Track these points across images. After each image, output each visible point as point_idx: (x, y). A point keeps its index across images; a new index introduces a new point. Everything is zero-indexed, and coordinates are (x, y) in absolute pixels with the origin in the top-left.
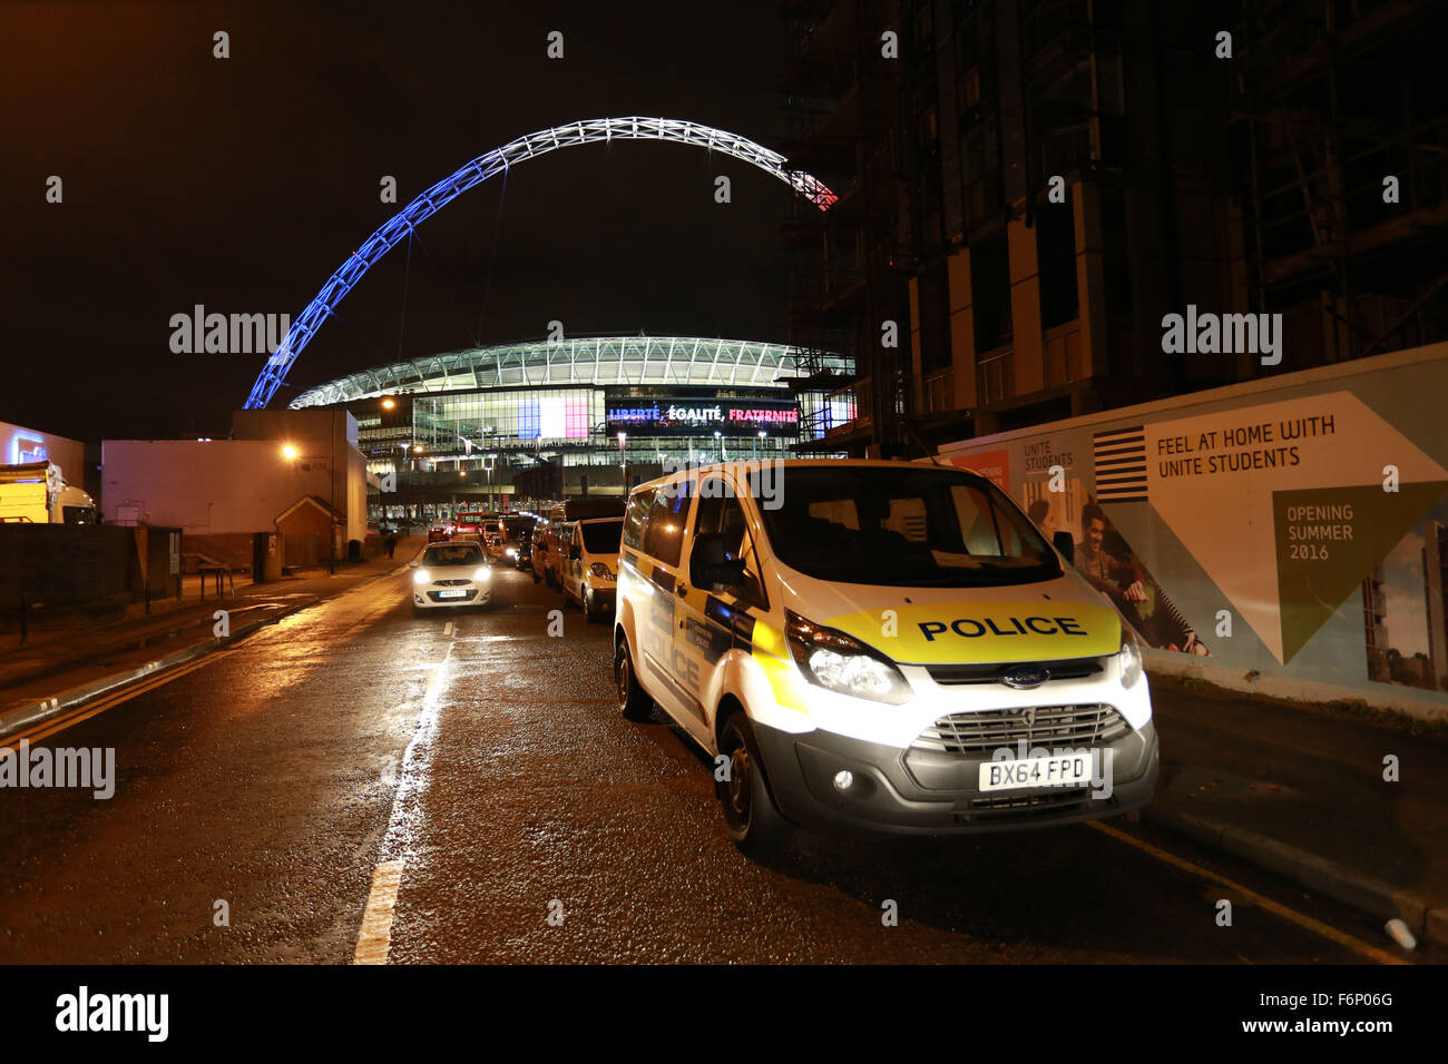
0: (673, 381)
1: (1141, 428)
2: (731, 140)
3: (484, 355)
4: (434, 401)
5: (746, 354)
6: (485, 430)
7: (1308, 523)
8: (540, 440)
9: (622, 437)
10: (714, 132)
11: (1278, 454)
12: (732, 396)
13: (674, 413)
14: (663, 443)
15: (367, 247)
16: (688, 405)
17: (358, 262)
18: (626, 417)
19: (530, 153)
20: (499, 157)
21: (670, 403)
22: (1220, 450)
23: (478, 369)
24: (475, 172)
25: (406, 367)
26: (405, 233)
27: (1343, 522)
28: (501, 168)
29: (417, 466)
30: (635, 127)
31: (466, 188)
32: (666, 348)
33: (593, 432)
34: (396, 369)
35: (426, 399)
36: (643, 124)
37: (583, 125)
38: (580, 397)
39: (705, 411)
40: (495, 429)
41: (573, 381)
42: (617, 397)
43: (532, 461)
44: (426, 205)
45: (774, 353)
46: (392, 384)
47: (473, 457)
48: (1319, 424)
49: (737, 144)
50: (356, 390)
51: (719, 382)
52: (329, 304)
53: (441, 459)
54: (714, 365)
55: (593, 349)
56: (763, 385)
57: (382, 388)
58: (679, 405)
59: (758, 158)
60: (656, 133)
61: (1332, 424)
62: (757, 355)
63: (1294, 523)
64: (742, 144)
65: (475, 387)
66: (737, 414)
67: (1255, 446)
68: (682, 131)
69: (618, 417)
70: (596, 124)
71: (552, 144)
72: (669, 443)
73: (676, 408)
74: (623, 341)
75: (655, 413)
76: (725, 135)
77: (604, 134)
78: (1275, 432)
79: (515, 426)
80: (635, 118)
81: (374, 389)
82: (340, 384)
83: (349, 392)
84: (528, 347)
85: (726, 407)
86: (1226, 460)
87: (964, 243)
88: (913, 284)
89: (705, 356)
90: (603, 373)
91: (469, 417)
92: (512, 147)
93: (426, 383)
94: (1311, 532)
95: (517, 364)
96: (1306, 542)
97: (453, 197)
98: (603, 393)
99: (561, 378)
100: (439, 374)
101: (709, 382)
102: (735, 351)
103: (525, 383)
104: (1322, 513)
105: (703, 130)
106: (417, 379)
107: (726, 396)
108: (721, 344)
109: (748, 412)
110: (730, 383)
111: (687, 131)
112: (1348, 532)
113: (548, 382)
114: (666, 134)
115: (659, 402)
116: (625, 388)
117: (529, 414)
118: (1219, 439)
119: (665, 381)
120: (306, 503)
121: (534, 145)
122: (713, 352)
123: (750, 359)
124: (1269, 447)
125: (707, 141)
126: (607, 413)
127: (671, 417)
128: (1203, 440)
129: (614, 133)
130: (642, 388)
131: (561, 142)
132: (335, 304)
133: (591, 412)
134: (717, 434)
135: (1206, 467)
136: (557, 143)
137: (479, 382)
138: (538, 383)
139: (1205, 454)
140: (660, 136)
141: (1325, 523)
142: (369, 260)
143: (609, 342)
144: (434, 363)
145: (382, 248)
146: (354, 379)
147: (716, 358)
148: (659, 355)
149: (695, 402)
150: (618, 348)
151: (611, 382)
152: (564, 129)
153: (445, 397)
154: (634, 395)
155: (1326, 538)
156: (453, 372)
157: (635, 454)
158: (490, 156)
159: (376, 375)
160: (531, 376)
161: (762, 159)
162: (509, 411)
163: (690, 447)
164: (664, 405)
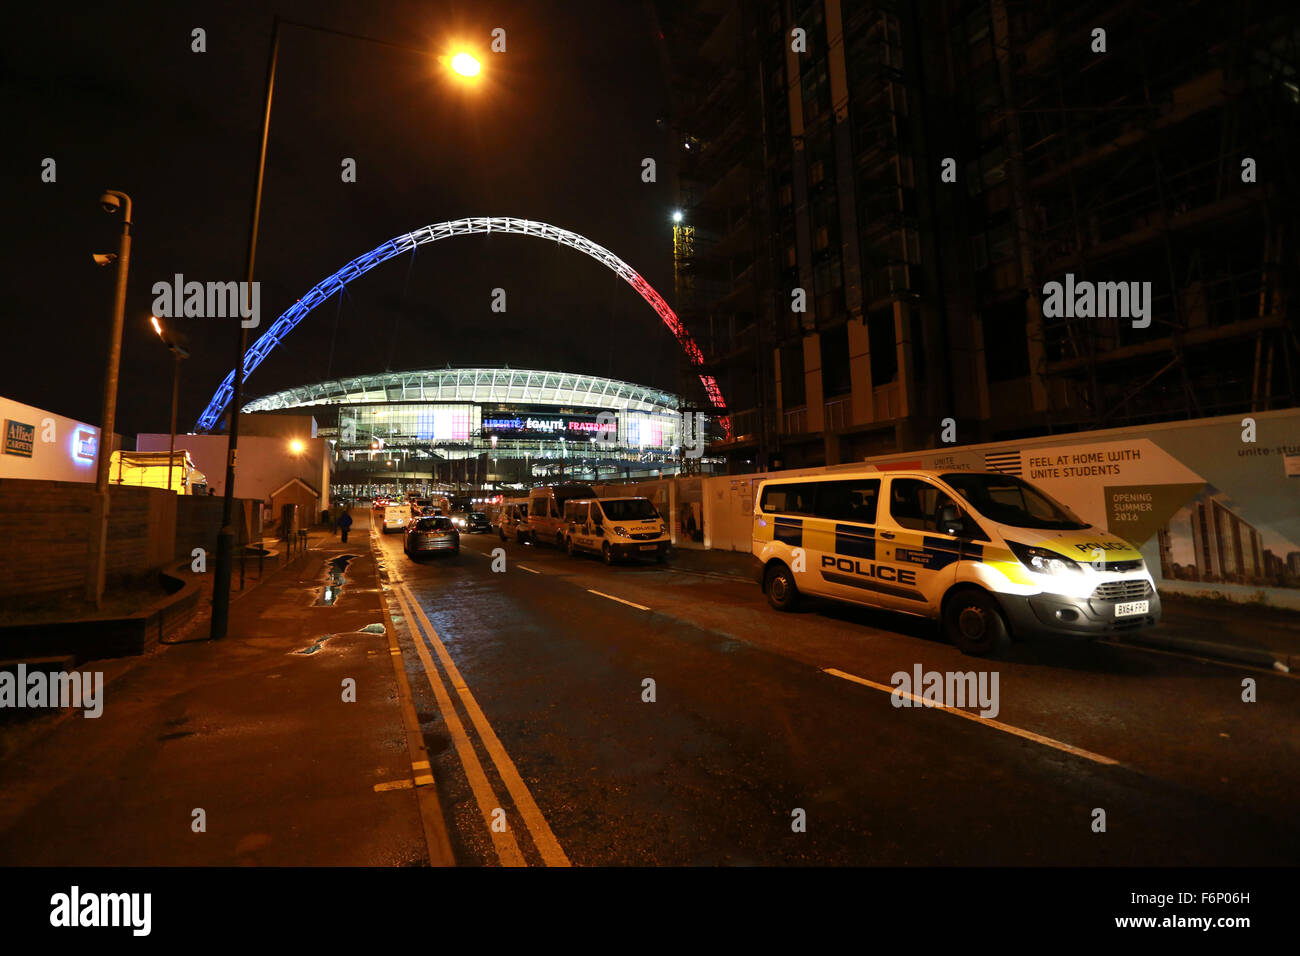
0: (529, 401)
1: (1018, 452)
2: (574, 237)
3: (393, 378)
4: (356, 410)
5: (581, 384)
6: (392, 432)
7: (1126, 502)
8: (434, 441)
9: (494, 439)
10: (562, 231)
11: (1107, 469)
12: (571, 413)
13: (531, 424)
14: (522, 444)
15: (308, 298)
16: (540, 418)
17: (301, 307)
18: (496, 426)
19: (433, 238)
20: (409, 240)
21: (528, 416)
22: (1071, 465)
23: (389, 388)
24: (392, 249)
25: (334, 384)
26: (338, 288)
27: (1146, 502)
28: (411, 247)
29: (340, 457)
30: (508, 225)
31: (385, 259)
32: (525, 378)
33: (472, 435)
34: (326, 385)
35: (349, 408)
36: (513, 223)
37: (471, 221)
38: (464, 410)
39: (552, 423)
40: (399, 431)
41: (457, 399)
42: (489, 411)
43: (426, 455)
44: (355, 269)
45: (601, 384)
46: (323, 396)
47: (384, 451)
48: (1131, 454)
49: (578, 240)
50: (295, 400)
51: (562, 403)
52: (277, 336)
53: (359, 452)
54: (559, 390)
55: (473, 376)
56: (592, 405)
57: (315, 399)
58: (533, 418)
59: (592, 251)
60: (522, 229)
61: (1138, 454)
62: (588, 385)
63: (1118, 502)
64: (582, 241)
65: (386, 400)
66: (575, 426)
67: (1093, 463)
68: (540, 229)
69: (491, 425)
70: (480, 221)
71: (448, 232)
72: (526, 444)
73: (532, 420)
74: (495, 371)
75: (516, 423)
76: (570, 234)
77: (486, 228)
78: (1105, 457)
79: (415, 430)
80: (508, 219)
81: (309, 399)
82: (283, 395)
83: (290, 401)
84: (425, 374)
85: (567, 420)
86: (1075, 471)
87: (816, 330)
88: (777, 352)
89: (551, 385)
90: (480, 394)
91: (381, 422)
92: (419, 233)
93: (349, 396)
94: (1128, 507)
95: (417, 385)
96: (1125, 512)
97: (375, 265)
98: (480, 408)
99: (450, 396)
100: (359, 390)
101: (554, 403)
102: (573, 382)
103: (423, 399)
104: (1133, 498)
105: (554, 229)
106: (342, 393)
107: (567, 413)
108: (564, 377)
109: (582, 424)
110: (569, 403)
111: (544, 229)
112: (1149, 507)
113: (439, 399)
114: (529, 231)
115: (519, 415)
116: (496, 404)
117: (425, 421)
118: (1070, 460)
119: (523, 401)
120: (295, 483)
121: (435, 232)
122: (558, 381)
123: (583, 387)
124: (1101, 464)
125: (557, 237)
126: (483, 422)
127: (528, 427)
128: (1060, 460)
129: (492, 228)
130: (507, 405)
131: (455, 231)
132: (282, 336)
133: (471, 421)
134: (562, 439)
135: (1061, 473)
136: (452, 232)
137: (389, 396)
138: (432, 399)
139: (1061, 467)
140: (525, 232)
141: (1136, 503)
142: (309, 306)
143: (484, 372)
144: (356, 382)
145: (320, 298)
146: (293, 391)
147: (560, 385)
148: (519, 382)
149: (544, 416)
150: (491, 376)
151: (485, 400)
152: (458, 223)
153: (363, 407)
154: (501, 410)
155: (1136, 510)
156: (369, 389)
157: (501, 451)
158: (404, 238)
159: (311, 389)
160: (427, 394)
161: (594, 251)
162: (411, 419)
163: (541, 448)
164: (524, 418)
